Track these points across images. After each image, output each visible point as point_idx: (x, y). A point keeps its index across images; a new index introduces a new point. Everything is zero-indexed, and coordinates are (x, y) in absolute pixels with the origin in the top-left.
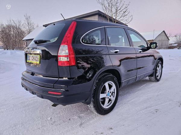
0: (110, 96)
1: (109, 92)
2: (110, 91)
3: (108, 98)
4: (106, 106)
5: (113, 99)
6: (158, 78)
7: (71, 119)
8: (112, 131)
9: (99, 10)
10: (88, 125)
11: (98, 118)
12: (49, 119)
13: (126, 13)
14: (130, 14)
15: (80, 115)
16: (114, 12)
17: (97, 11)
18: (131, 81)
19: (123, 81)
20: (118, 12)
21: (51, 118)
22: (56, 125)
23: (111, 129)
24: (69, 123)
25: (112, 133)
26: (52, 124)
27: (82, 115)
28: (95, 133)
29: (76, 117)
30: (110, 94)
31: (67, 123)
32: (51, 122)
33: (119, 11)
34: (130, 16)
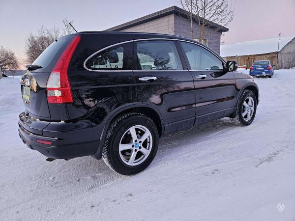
0: (140, 148)
1: (138, 142)
2: (139, 140)
3: (136, 150)
4: (132, 162)
5: (147, 152)
6: (247, 120)
7: (81, 180)
8: (130, 198)
9: (175, 6)
10: (101, 189)
11: (119, 179)
12: (51, 178)
13: (222, 8)
14: (228, 10)
15: (97, 175)
16: (201, 8)
17: (173, 7)
18: (184, 125)
19: (165, 126)
20: (208, 7)
21: (54, 178)
22: (56, 188)
23: (131, 195)
24: (76, 185)
25: (128, 201)
26: (52, 186)
27: (99, 174)
28: (105, 199)
29: (89, 177)
30: (141, 145)
31: (72, 185)
32: (52, 183)
33: (211, 4)
34: (228, 12)
